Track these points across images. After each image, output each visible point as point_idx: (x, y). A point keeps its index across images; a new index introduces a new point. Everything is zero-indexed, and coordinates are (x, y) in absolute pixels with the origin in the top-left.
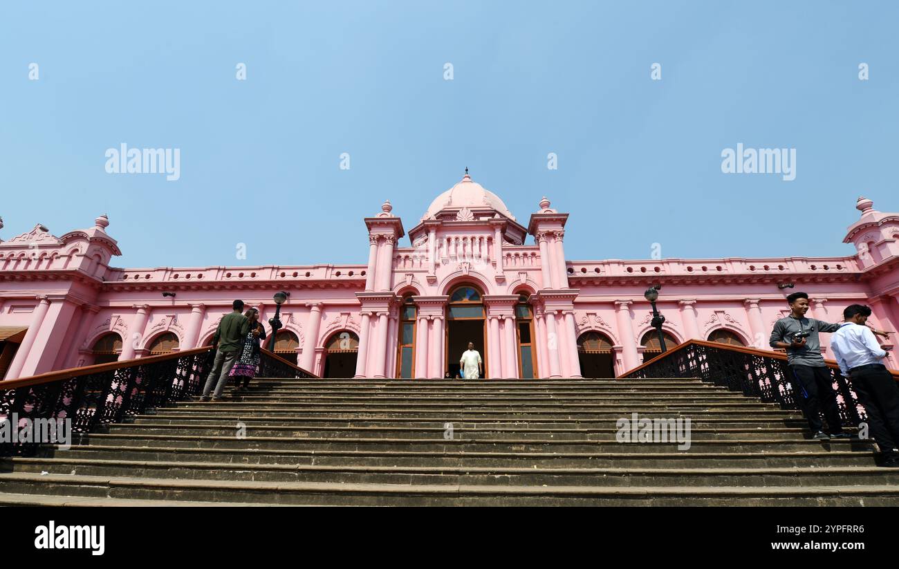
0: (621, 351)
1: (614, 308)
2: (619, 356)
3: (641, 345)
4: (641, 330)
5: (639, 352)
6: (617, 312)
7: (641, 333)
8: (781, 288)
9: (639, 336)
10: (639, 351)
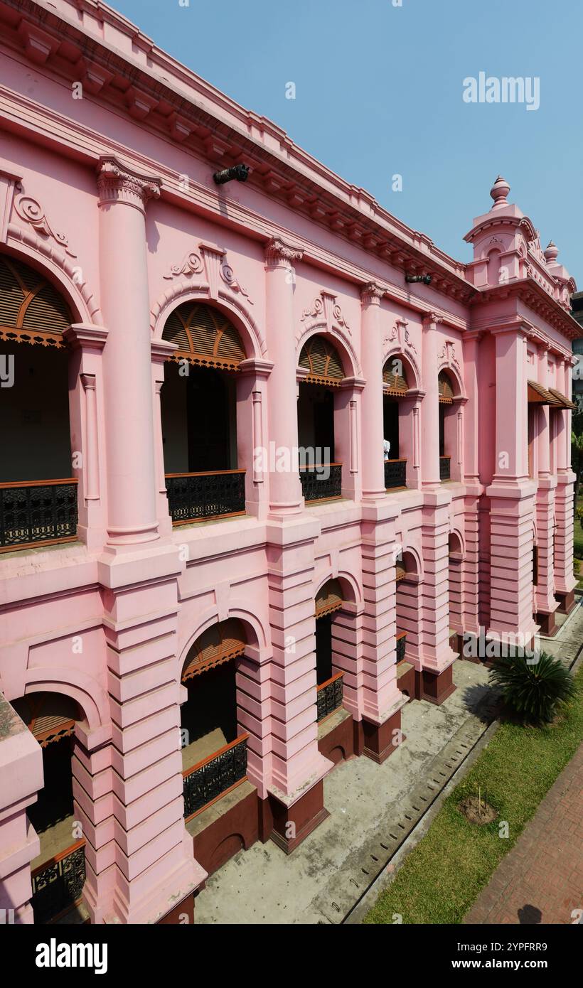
0: (100, 347)
1: (97, 190)
2: (89, 363)
3: (164, 338)
4: (169, 293)
5: (155, 358)
6: (105, 204)
7: (169, 301)
8: (408, 281)
9: (162, 309)
10: (157, 354)
